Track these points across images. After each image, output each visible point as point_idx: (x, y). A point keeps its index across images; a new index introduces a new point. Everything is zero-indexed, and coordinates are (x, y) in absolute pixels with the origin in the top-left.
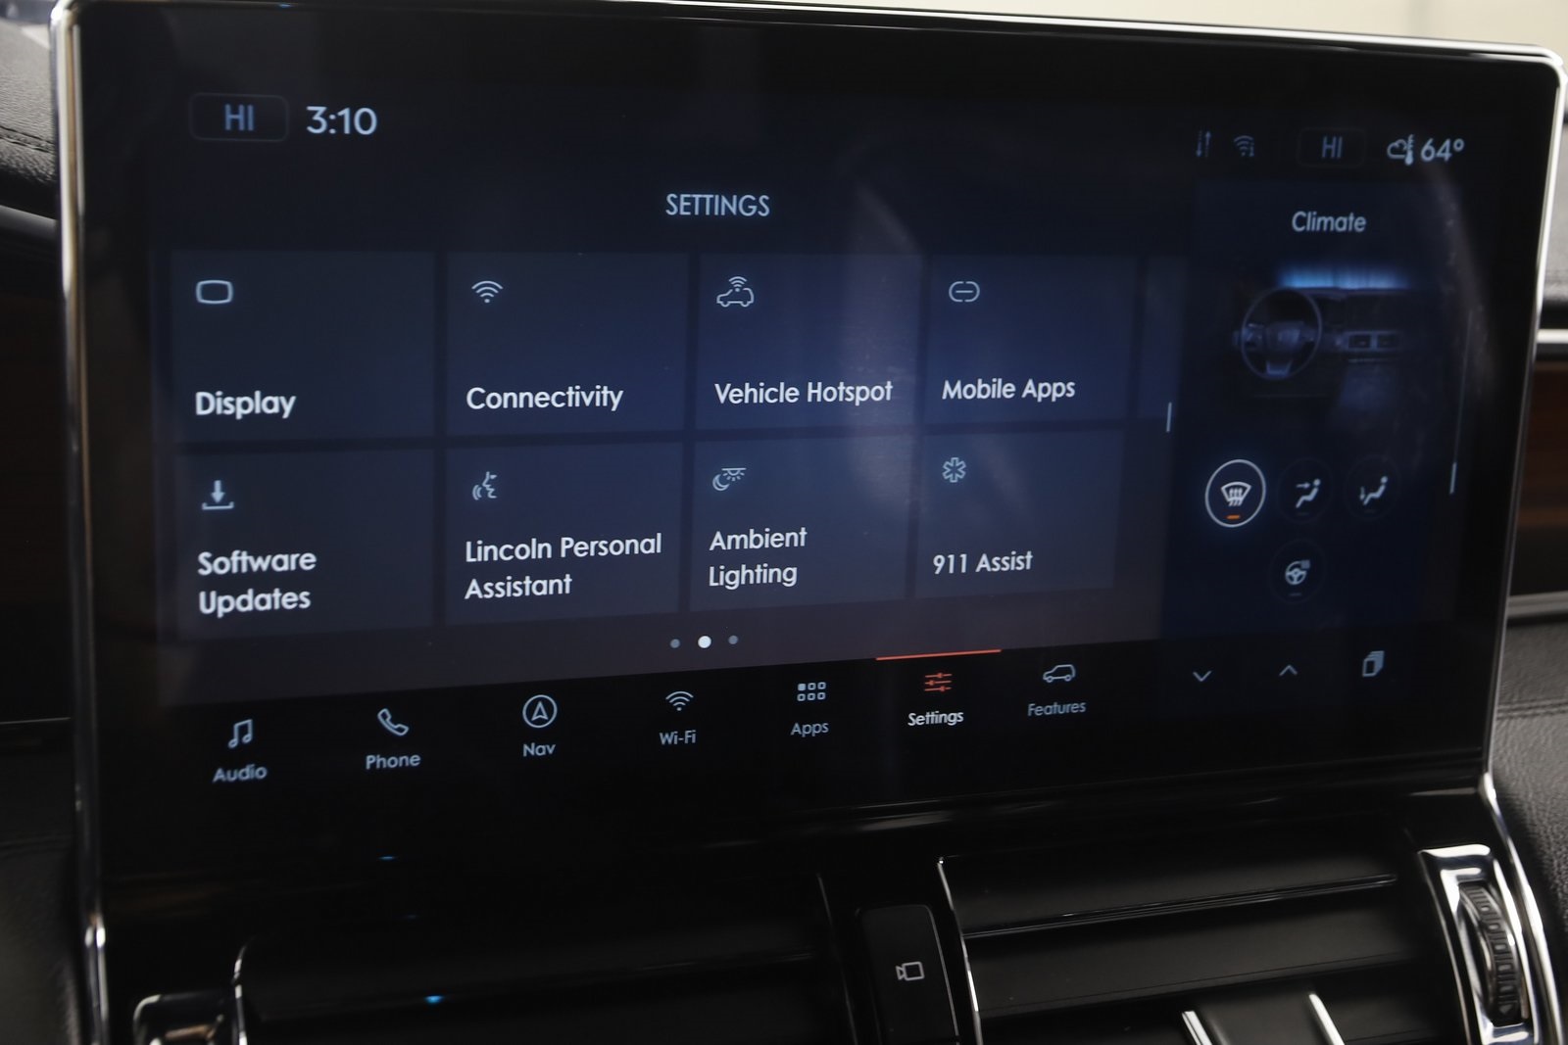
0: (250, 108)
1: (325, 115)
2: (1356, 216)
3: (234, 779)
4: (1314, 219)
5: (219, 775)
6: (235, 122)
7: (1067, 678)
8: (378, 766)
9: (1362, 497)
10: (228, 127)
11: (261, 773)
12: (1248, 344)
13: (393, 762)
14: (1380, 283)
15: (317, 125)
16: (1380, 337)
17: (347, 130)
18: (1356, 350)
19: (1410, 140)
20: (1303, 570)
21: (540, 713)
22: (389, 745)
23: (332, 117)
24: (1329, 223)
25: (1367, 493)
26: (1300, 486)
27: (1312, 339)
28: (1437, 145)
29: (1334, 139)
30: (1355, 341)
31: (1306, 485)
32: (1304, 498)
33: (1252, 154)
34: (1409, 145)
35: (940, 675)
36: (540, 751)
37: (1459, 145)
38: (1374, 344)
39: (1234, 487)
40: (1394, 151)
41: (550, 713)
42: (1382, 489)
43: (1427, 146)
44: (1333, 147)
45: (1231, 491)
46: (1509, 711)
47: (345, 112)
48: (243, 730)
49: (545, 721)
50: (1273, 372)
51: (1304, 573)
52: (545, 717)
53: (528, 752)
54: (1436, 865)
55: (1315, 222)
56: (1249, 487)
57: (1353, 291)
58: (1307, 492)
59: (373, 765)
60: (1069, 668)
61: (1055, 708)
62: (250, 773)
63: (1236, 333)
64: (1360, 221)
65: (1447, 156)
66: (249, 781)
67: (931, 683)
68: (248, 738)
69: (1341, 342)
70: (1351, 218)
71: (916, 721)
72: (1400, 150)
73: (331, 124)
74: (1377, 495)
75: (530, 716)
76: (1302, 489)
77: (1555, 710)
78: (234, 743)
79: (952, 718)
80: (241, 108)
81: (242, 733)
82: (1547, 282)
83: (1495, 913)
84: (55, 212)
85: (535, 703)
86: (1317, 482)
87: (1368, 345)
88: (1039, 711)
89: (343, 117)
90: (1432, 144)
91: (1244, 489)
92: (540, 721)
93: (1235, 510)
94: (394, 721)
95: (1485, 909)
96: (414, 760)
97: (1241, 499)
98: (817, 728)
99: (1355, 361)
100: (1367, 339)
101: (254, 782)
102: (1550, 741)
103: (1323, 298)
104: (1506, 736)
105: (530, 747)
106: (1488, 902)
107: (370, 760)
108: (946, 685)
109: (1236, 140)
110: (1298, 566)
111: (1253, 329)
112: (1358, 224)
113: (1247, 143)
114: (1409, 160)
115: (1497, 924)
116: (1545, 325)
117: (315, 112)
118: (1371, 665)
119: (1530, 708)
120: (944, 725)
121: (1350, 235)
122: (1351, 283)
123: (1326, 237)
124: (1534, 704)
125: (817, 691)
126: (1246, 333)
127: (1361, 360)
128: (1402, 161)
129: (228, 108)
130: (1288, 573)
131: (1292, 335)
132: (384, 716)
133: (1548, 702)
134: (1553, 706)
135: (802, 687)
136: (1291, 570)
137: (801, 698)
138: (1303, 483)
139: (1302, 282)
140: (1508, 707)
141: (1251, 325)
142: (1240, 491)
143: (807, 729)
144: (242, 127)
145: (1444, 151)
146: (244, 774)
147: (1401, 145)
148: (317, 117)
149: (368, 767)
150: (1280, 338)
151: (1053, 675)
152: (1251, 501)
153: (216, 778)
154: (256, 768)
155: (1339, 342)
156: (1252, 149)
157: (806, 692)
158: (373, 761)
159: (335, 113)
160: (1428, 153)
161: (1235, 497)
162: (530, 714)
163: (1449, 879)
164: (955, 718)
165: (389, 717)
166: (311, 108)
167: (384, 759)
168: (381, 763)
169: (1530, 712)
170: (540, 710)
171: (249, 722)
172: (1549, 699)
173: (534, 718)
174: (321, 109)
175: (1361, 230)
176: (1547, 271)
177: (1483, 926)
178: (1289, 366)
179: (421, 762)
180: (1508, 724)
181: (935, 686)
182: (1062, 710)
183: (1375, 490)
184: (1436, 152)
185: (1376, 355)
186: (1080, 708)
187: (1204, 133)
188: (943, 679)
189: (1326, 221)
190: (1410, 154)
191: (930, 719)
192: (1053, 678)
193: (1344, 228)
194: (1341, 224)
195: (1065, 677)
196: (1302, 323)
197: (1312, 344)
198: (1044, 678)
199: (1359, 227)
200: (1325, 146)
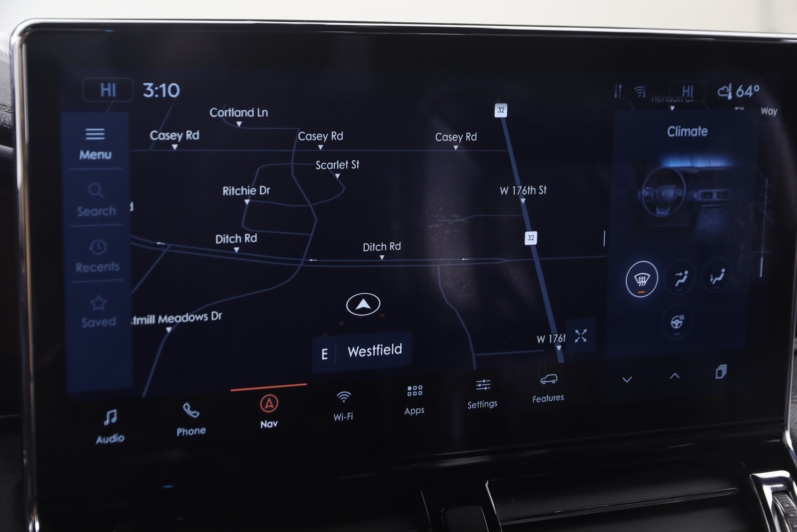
0: (114, 85)
1: (153, 88)
2: (702, 128)
3: (107, 442)
4: (679, 130)
5: (99, 440)
6: (106, 92)
7: (553, 381)
8: (183, 434)
9: (712, 280)
10: (102, 95)
11: (121, 439)
12: (646, 198)
13: (191, 432)
14: (717, 163)
15: (149, 93)
16: (718, 193)
17: (164, 95)
18: (706, 200)
19: (730, 87)
20: (680, 320)
21: (269, 404)
22: (189, 423)
23: (157, 88)
24: (688, 132)
25: (714, 278)
26: (677, 274)
27: (681, 195)
28: (745, 89)
29: (689, 87)
30: (704, 195)
31: (681, 274)
32: (680, 281)
33: (644, 96)
34: (729, 89)
35: (484, 381)
36: (270, 425)
37: (756, 88)
38: (715, 196)
39: (641, 276)
40: (721, 92)
41: (275, 405)
42: (722, 275)
43: (739, 89)
44: (688, 91)
45: (640, 278)
47: (163, 86)
48: (112, 416)
49: (272, 409)
50: (659, 213)
51: (681, 322)
52: (272, 406)
53: (263, 426)
54: (760, 482)
55: (680, 132)
56: (649, 276)
57: (702, 168)
58: (682, 278)
59: (181, 434)
60: (554, 376)
61: (547, 398)
62: (115, 438)
63: (639, 193)
64: (704, 130)
65: (750, 94)
66: (115, 443)
67: (480, 385)
68: (114, 420)
69: (697, 195)
70: (700, 129)
71: (472, 406)
72: (725, 92)
73: (156, 92)
74: (720, 279)
75: (264, 407)
76: (679, 276)
78: (107, 423)
79: (491, 404)
80: (109, 85)
81: (111, 417)
83: (793, 507)
84: (13, 144)
85: (267, 399)
86: (686, 272)
87: (711, 197)
88: (538, 400)
89: (162, 88)
90: (742, 88)
91: (647, 277)
92: (269, 409)
93: (642, 288)
94: (192, 409)
95: (787, 505)
96: (203, 431)
97: (645, 282)
98: (418, 411)
99: (705, 206)
100: (711, 194)
101: (118, 443)
103: (686, 172)
105: (264, 423)
106: (789, 501)
107: (179, 431)
108: (488, 386)
109: (635, 89)
110: (678, 318)
111: (648, 190)
112: (704, 132)
113: (642, 90)
114: (730, 97)
115: (794, 513)
117: (147, 86)
118: (720, 372)
120: (487, 408)
121: (700, 138)
122: (701, 164)
123: (687, 139)
125: (418, 390)
126: (645, 192)
127: (708, 205)
128: (727, 97)
129: (102, 85)
130: (672, 322)
131: (670, 192)
132: (187, 407)
135: (410, 388)
136: (674, 320)
137: (409, 394)
138: (679, 273)
139: (674, 164)
141: (647, 188)
142: (645, 278)
143: (413, 411)
144: (109, 95)
145: (749, 92)
146: (113, 439)
147: (725, 89)
148: (148, 89)
149: (178, 435)
150: (663, 195)
151: (546, 380)
152: (650, 283)
153: (97, 442)
154: (119, 436)
155: (695, 196)
156: (644, 93)
157: (412, 391)
158: (181, 431)
159: (158, 86)
160: (740, 93)
161: (642, 281)
162: (264, 406)
163: (767, 490)
164: (493, 404)
165: (189, 408)
166: (145, 84)
167: (186, 431)
168: (185, 432)
170: (269, 402)
171: (115, 411)
173: (266, 407)
174: (151, 85)
175: (706, 135)
177: (786, 515)
178: (668, 209)
179: (206, 431)
181: (482, 387)
182: (551, 399)
183: (719, 276)
184: (744, 92)
185: (716, 202)
186: (561, 398)
187: (618, 86)
188: (486, 383)
189: (686, 131)
190: (730, 94)
191: (479, 405)
192: (545, 382)
193: (696, 134)
194: (694, 132)
195: (552, 381)
196: (675, 186)
197: (681, 197)
198: (541, 382)
199: (704, 133)
200: (684, 91)
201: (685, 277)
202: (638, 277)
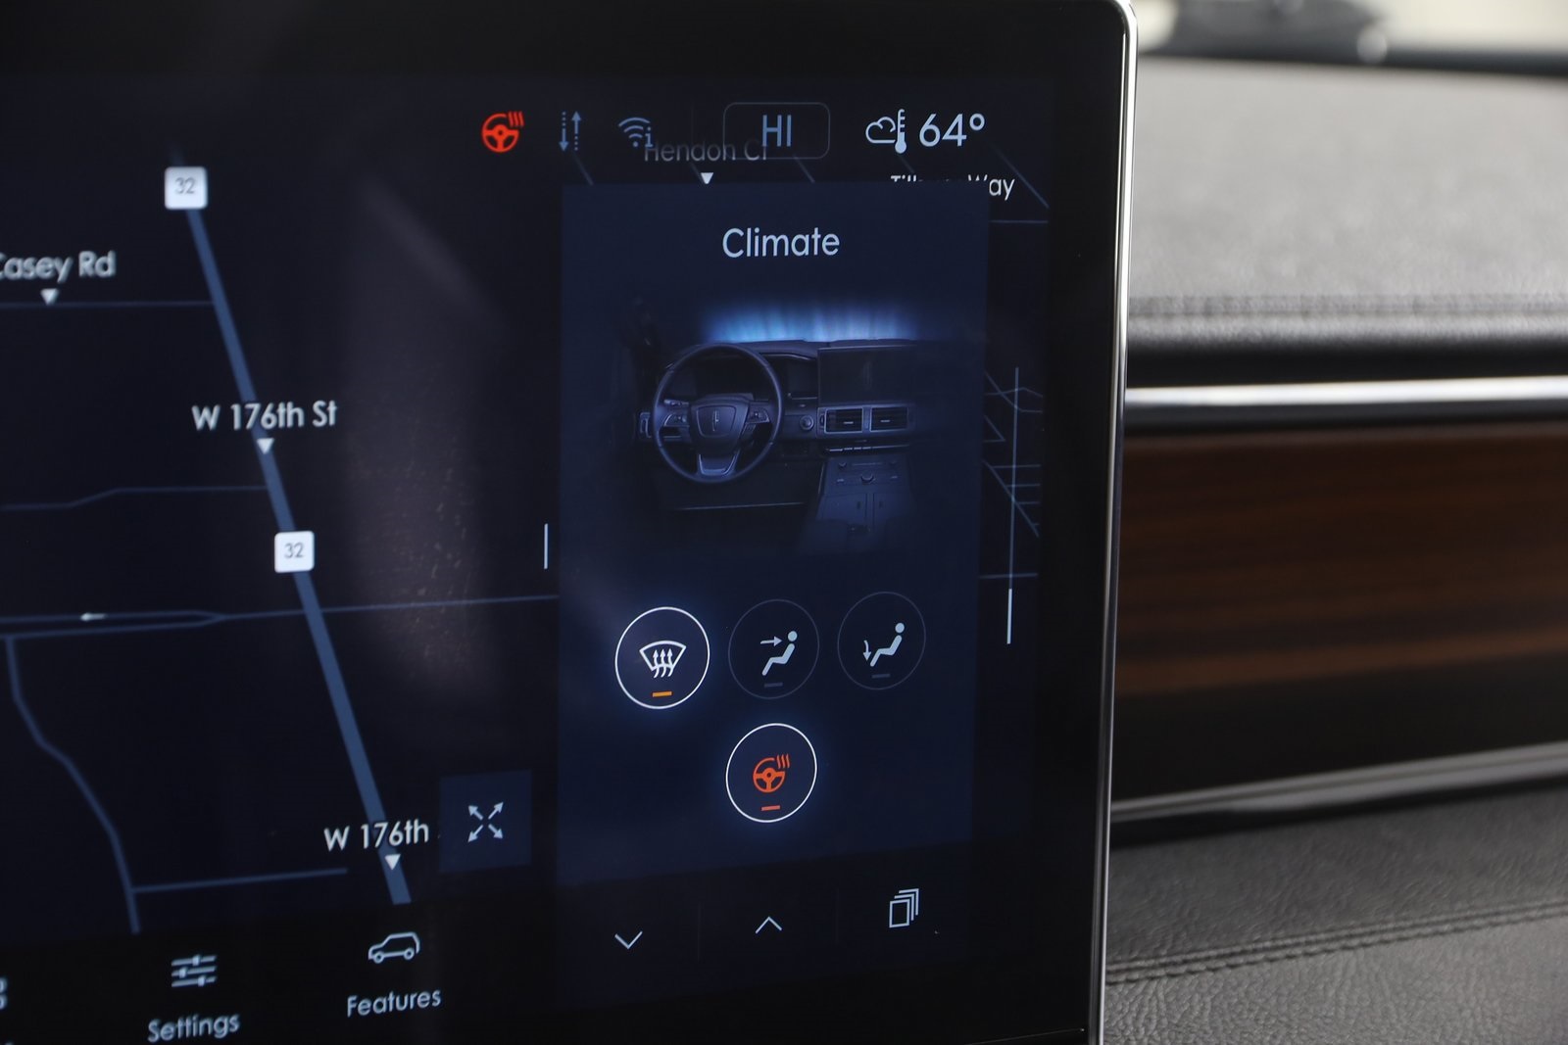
2: (823, 234)
4: (757, 238)
7: (408, 954)
9: (867, 655)
12: (664, 431)
14: (853, 330)
16: (874, 412)
18: (841, 433)
19: (901, 117)
24: (781, 243)
25: (873, 651)
26: (766, 642)
27: (768, 419)
28: (943, 123)
29: (779, 120)
30: (838, 420)
31: (776, 641)
32: (772, 660)
34: (899, 124)
35: (196, 960)
37: (977, 122)
38: (867, 423)
39: (659, 648)
40: (875, 133)
42: (898, 640)
43: (928, 125)
44: (778, 130)
45: (656, 655)
46: (1153, 967)
50: (706, 471)
51: (782, 774)
55: (759, 244)
57: (828, 344)
58: (779, 651)
60: (411, 939)
61: (390, 1002)
63: (645, 415)
64: (830, 240)
65: (960, 138)
67: (183, 973)
69: (814, 421)
70: (816, 236)
71: (160, 1033)
72: (886, 132)
74: (891, 651)
76: (770, 646)
77: (1222, 964)
79: (221, 1025)
82: (1131, 315)
86: (793, 636)
87: (858, 426)
88: (364, 1007)
90: (935, 122)
91: (676, 650)
93: (664, 682)
99: (839, 449)
100: (856, 416)
102: (1207, 1013)
103: (782, 359)
104: (1142, 1006)
108: (208, 975)
109: (621, 125)
111: (670, 408)
112: (829, 244)
113: (641, 128)
114: (901, 147)
116: (1134, 382)
118: (901, 910)
119: (1185, 962)
120: (207, 1038)
121: (817, 261)
122: (823, 333)
123: (778, 266)
124: (1192, 956)
126: (661, 414)
127: (851, 448)
128: (892, 147)
131: (735, 414)
133: (1213, 953)
134: (1220, 957)
136: (760, 771)
138: (771, 638)
139: (744, 333)
140: (1152, 962)
141: (668, 402)
142: (670, 654)
145: (955, 132)
147: (886, 124)
150: (717, 420)
151: (385, 949)
152: (689, 667)
155: (810, 423)
156: (648, 135)
160: (930, 135)
161: (663, 664)
164: (226, 1026)
169: (1182, 969)
172: (1216, 948)
175: (835, 252)
176: (1131, 301)
178: (734, 461)
180: (1146, 988)
181: (189, 977)
182: (402, 1003)
183: (888, 646)
184: (942, 135)
185: (871, 440)
186: (432, 1000)
187: (570, 116)
188: (202, 965)
189: (776, 241)
190: (901, 136)
191: (184, 1028)
192: (384, 956)
193: (806, 251)
194: (800, 245)
195: (404, 953)
196: (750, 396)
197: (769, 426)
198: (370, 956)
199: (830, 248)
200: (766, 130)
201: (791, 648)
202: (649, 653)
